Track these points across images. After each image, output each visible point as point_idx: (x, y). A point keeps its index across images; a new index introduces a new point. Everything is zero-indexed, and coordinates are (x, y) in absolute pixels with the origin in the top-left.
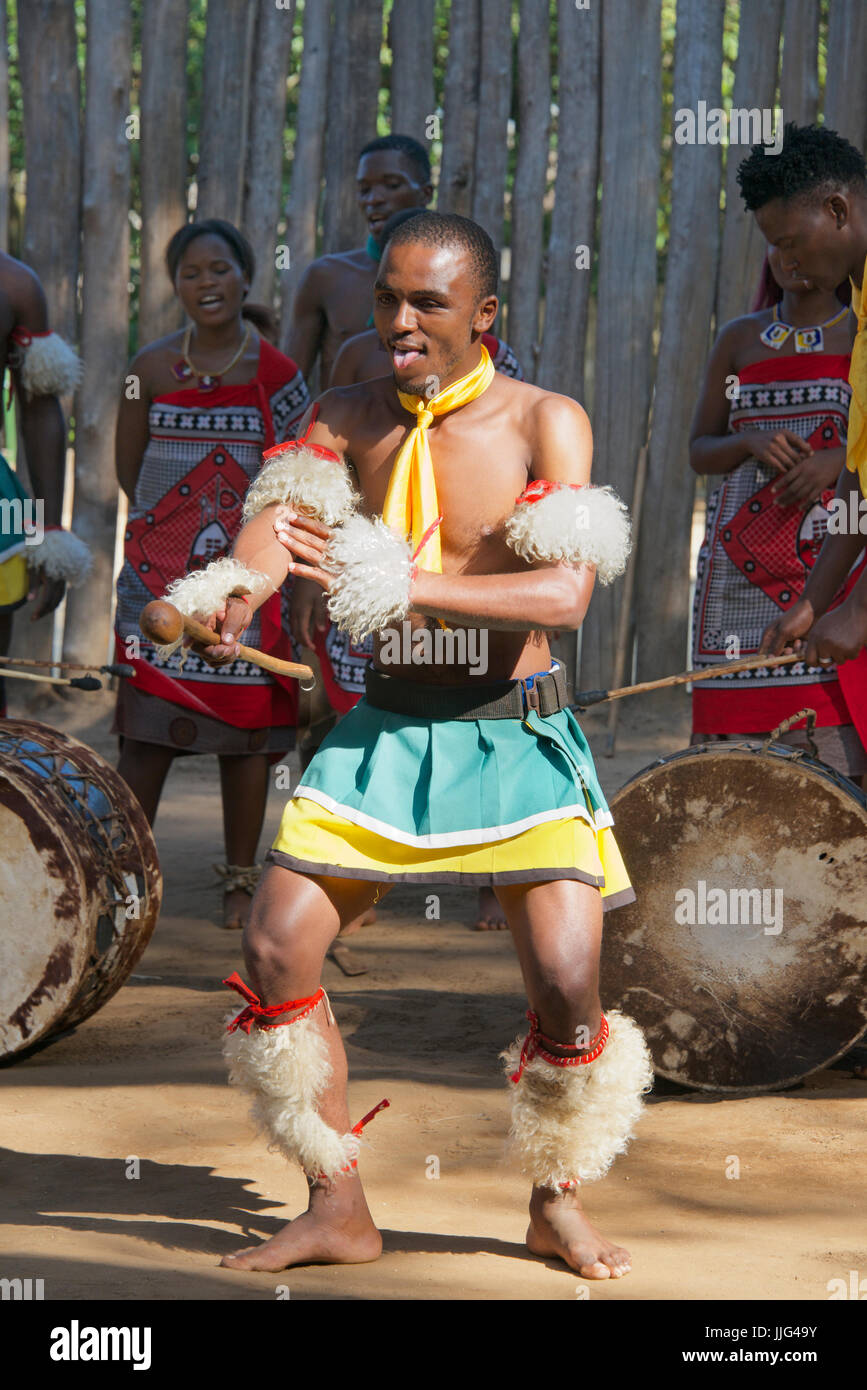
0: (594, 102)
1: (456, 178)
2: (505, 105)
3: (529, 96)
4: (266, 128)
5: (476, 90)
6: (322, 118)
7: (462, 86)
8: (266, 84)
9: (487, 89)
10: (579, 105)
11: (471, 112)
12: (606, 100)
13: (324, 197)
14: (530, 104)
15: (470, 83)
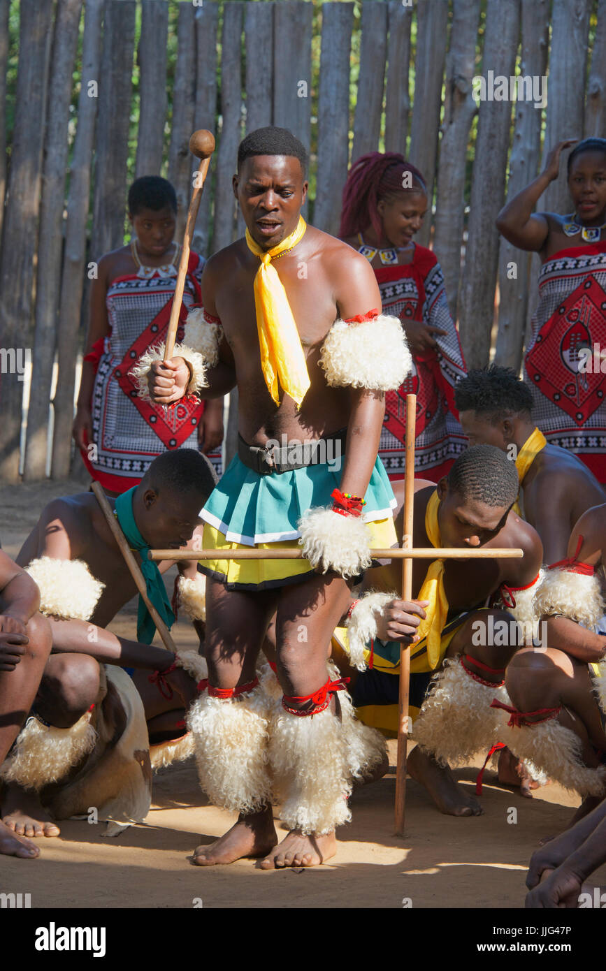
0: (269, 105)
1: (181, 150)
2: (212, 105)
3: (228, 100)
4: (58, 115)
5: (194, 95)
6: (95, 109)
7: (185, 92)
8: (58, 85)
9: (201, 94)
10: (259, 106)
11: (190, 108)
12: (277, 104)
13: (95, 160)
14: (228, 104)
15: (190, 91)
